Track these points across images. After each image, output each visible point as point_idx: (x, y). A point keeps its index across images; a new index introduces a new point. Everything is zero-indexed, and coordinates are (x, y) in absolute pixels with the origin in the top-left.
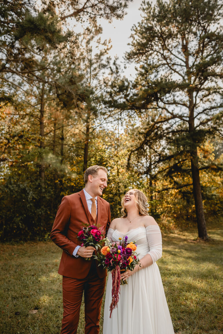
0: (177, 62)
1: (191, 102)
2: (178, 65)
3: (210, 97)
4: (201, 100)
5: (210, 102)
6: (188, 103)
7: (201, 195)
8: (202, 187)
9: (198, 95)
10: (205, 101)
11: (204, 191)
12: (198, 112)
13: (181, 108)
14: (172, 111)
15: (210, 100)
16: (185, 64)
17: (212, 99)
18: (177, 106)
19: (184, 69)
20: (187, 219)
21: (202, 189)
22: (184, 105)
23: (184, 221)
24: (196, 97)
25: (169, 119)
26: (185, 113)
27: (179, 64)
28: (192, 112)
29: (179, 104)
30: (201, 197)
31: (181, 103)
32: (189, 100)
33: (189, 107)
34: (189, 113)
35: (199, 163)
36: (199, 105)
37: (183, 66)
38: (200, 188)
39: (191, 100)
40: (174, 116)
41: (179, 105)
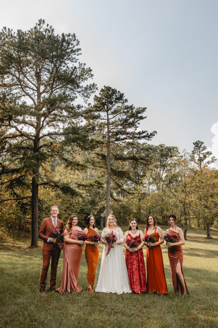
0: (30, 86)
1: (38, 124)
2: (30, 88)
3: (54, 123)
4: (48, 124)
5: (54, 126)
6: (36, 124)
7: (38, 208)
8: (39, 200)
9: (46, 120)
10: (51, 125)
11: (40, 204)
12: (44, 134)
13: (29, 128)
14: (21, 129)
15: (55, 125)
16: (36, 89)
17: (57, 125)
18: (25, 125)
19: (35, 93)
20: (20, 229)
21: (39, 202)
22: (32, 125)
23: (17, 231)
24: (43, 122)
25: (17, 136)
26: (32, 133)
27: (32, 87)
28: (38, 132)
29: (27, 123)
30: (38, 209)
31: (29, 123)
32: (37, 122)
33: (36, 128)
34: (35, 133)
35: (39, 179)
36: (45, 127)
37: (35, 90)
38: (38, 201)
39: (38, 122)
40: (22, 135)
41: (28, 125)
